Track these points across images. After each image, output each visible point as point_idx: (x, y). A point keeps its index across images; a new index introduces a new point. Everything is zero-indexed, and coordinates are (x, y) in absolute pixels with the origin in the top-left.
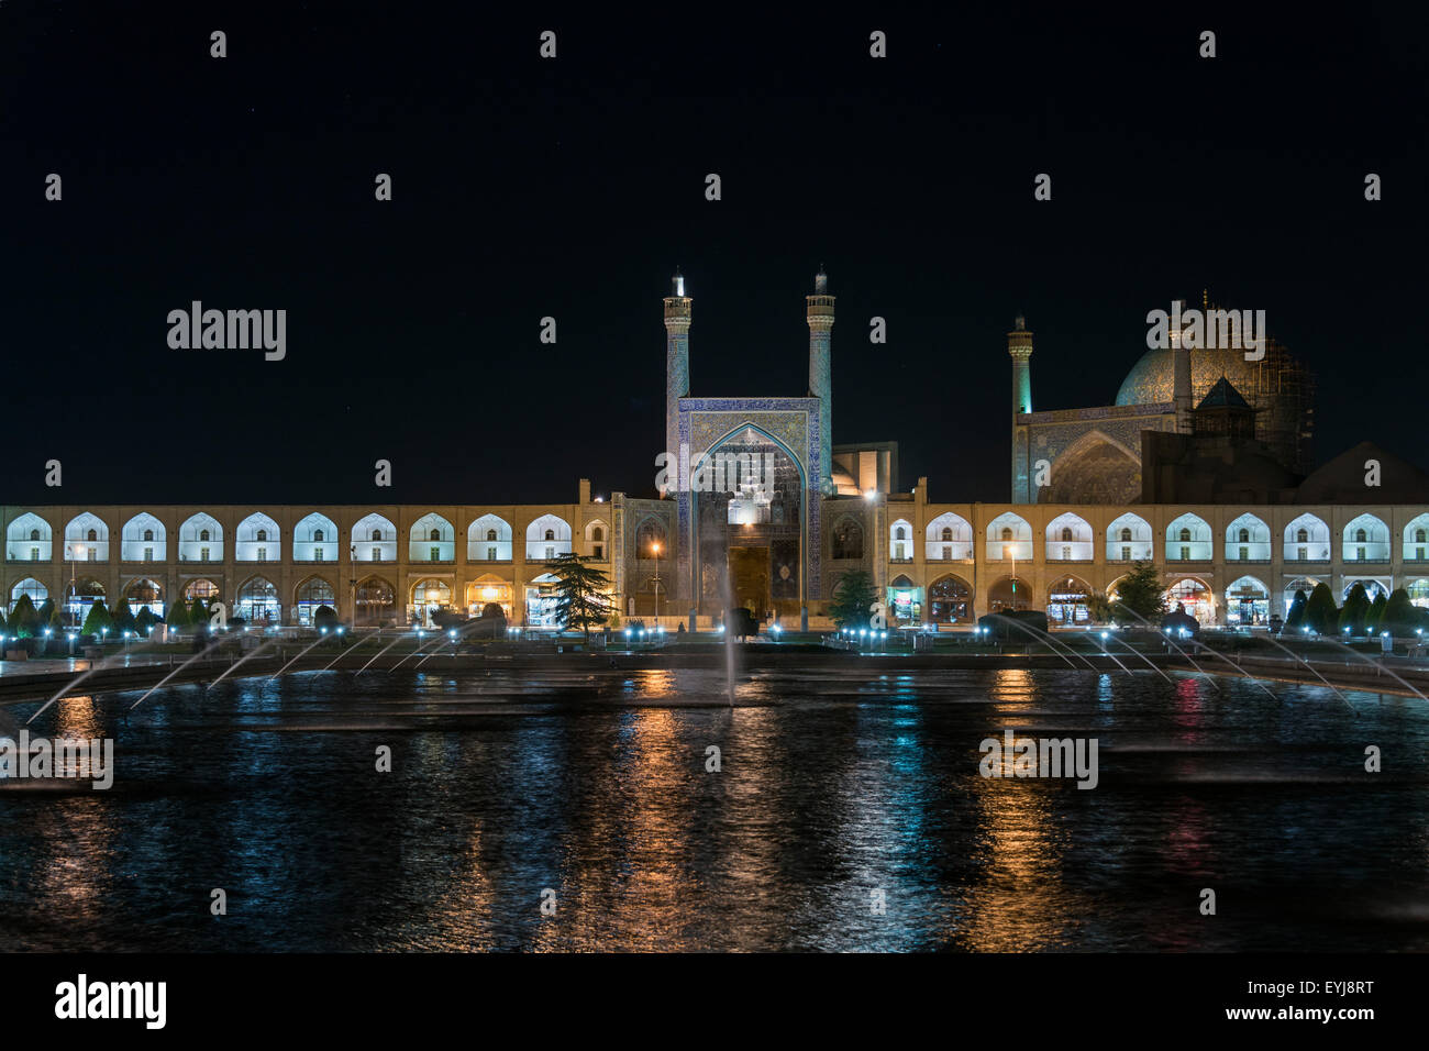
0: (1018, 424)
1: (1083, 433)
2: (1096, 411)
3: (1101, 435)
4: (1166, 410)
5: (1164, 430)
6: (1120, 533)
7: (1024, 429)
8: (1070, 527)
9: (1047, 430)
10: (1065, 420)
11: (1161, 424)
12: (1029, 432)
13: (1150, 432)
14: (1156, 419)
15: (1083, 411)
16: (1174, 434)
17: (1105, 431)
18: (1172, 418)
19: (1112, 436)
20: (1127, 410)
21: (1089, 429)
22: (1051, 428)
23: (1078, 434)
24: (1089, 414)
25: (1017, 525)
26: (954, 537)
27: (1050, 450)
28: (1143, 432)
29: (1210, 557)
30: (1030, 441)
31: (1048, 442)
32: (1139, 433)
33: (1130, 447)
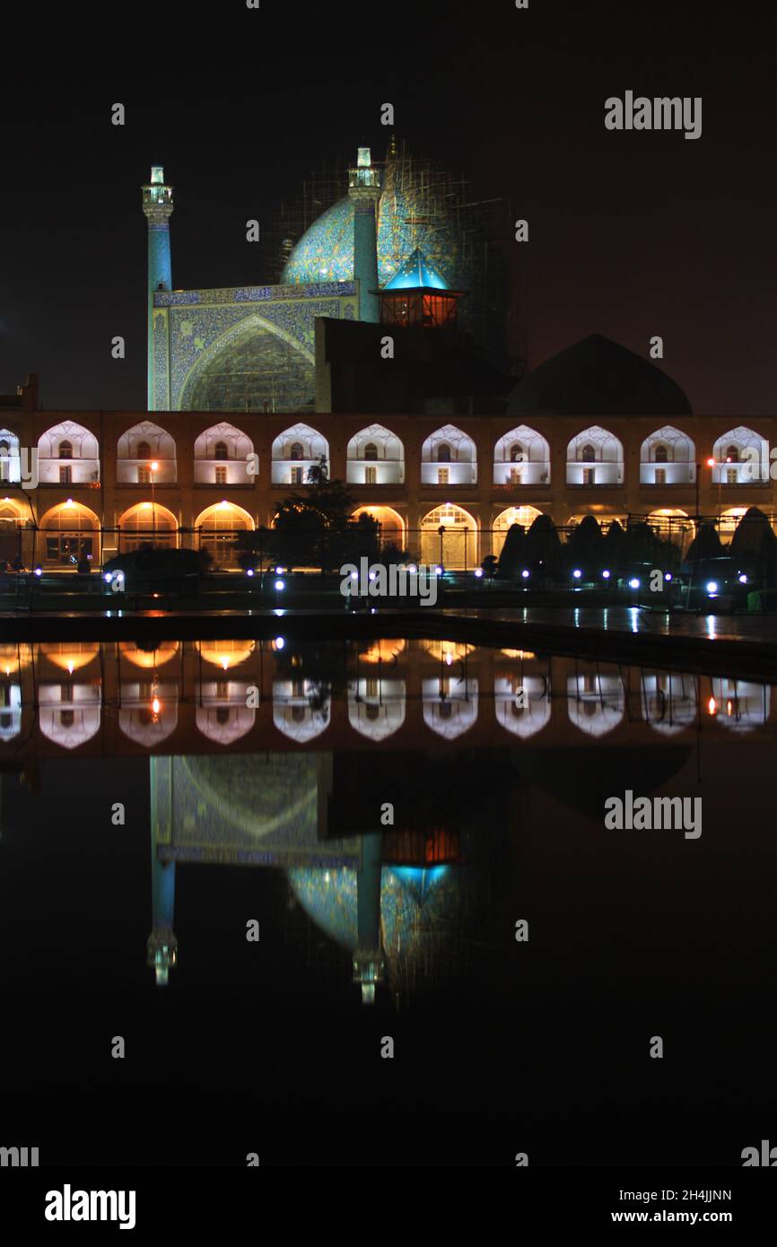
0: (155, 306)
1: (240, 319)
2: (256, 290)
3: (262, 322)
4: (344, 289)
5: (342, 317)
6: (289, 449)
7: (164, 312)
8: (226, 441)
9: (193, 316)
10: (215, 301)
11: (338, 309)
12: (169, 314)
13: (324, 318)
14: (332, 303)
15: (240, 290)
16: (354, 322)
17: (266, 317)
18: (353, 301)
19: (276, 323)
20: (297, 291)
21: (247, 313)
22: (197, 312)
23: (232, 319)
24: (247, 294)
25: (156, 439)
26: (75, 453)
27: (197, 341)
28: (317, 319)
29: (402, 481)
30: (170, 328)
31: (194, 330)
32: (311, 321)
33: (299, 338)
